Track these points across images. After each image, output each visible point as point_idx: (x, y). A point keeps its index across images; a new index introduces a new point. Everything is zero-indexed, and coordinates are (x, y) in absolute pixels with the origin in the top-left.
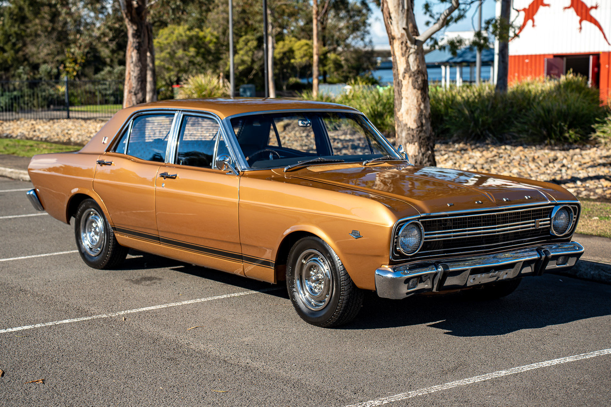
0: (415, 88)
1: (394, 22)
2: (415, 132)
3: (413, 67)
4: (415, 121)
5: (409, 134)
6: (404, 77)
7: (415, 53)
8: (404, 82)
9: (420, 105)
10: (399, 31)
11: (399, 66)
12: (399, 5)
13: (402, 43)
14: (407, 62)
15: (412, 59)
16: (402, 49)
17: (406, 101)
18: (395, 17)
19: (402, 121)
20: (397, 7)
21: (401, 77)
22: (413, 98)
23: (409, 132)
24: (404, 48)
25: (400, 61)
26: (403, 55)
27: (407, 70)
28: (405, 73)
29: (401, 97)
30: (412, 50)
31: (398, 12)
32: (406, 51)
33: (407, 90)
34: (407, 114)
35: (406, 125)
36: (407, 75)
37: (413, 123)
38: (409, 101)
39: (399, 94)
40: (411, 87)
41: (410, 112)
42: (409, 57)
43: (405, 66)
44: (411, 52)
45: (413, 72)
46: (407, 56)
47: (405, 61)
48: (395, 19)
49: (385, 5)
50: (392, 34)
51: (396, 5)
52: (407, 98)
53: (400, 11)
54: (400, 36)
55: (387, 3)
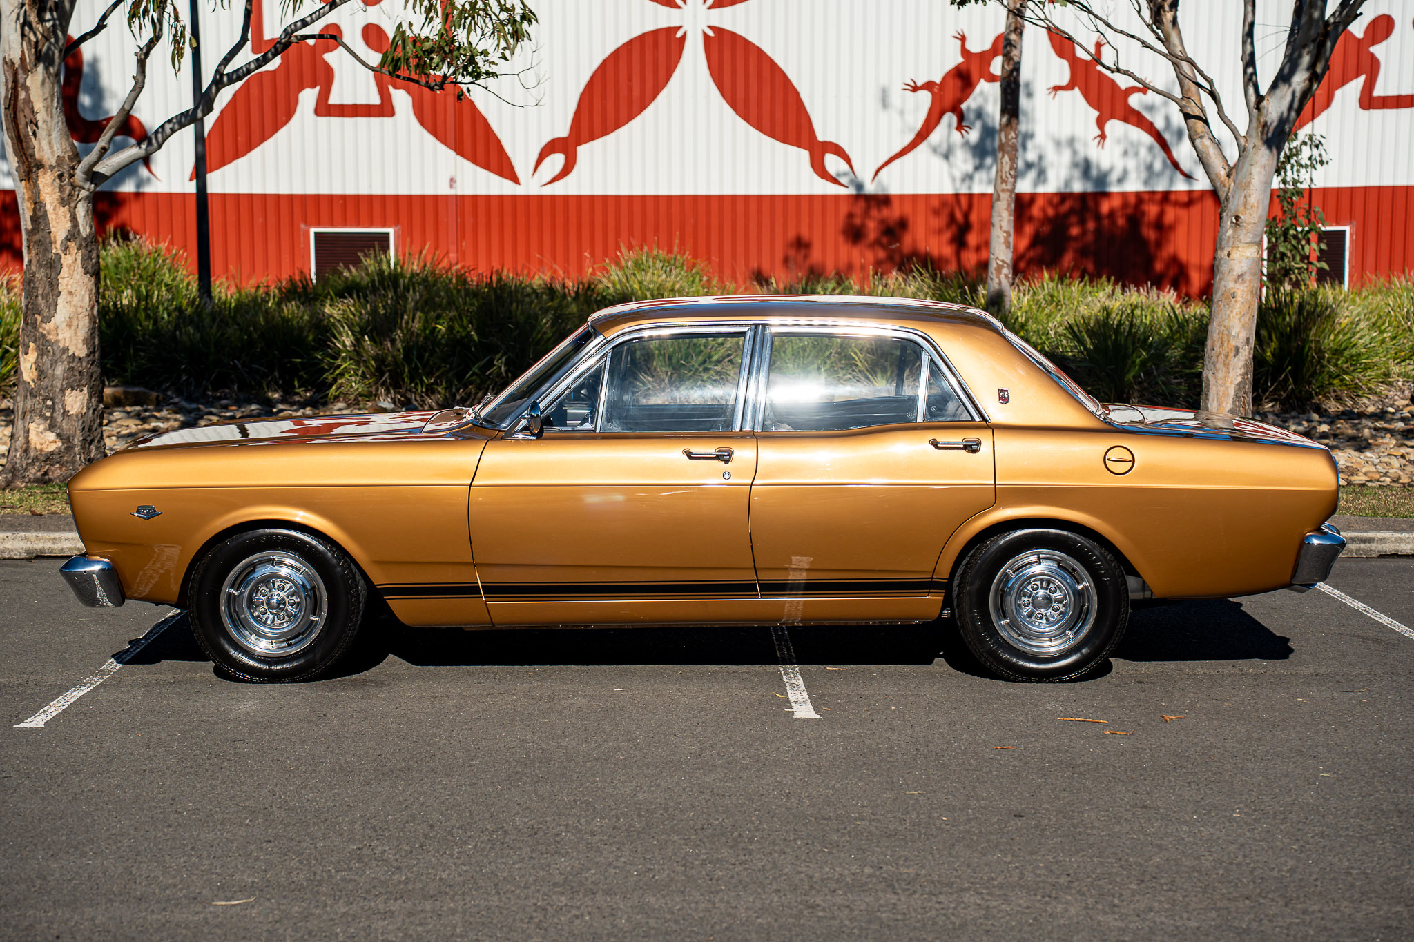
0: (86, 272)
1: (42, 133)
2: (84, 364)
3: (85, 229)
4: (86, 342)
5: (71, 369)
6: (66, 249)
7: (87, 197)
8: (67, 260)
9: (92, 308)
10: (53, 153)
11: (52, 224)
12: (52, 96)
13: (61, 176)
14: (74, 218)
15: (81, 210)
16: (61, 188)
17: (69, 298)
18: (45, 121)
19: (57, 341)
20: (49, 99)
21: (57, 248)
23: (73, 365)
24: (68, 188)
25: (57, 214)
26: (63, 202)
27: (73, 235)
28: (68, 239)
29: (56, 292)
30: (83, 193)
31: (52, 113)
32: (70, 195)
33: (72, 276)
34: (69, 326)
35: (66, 350)
36: (73, 246)
37: (80, 345)
38: (76, 300)
39: (51, 283)
40: (79, 269)
41: (75, 322)
42: (75, 208)
43: (68, 225)
44: (80, 197)
45: (85, 239)
46: (73, 205)
47: (68, 215)
48: (44, 126)
49: (22, 95)
50: (37, 156)
51: (47, 95)
52: (70, 293)
53: (54, 110)
54: (54, 163)
55: (27, 89)
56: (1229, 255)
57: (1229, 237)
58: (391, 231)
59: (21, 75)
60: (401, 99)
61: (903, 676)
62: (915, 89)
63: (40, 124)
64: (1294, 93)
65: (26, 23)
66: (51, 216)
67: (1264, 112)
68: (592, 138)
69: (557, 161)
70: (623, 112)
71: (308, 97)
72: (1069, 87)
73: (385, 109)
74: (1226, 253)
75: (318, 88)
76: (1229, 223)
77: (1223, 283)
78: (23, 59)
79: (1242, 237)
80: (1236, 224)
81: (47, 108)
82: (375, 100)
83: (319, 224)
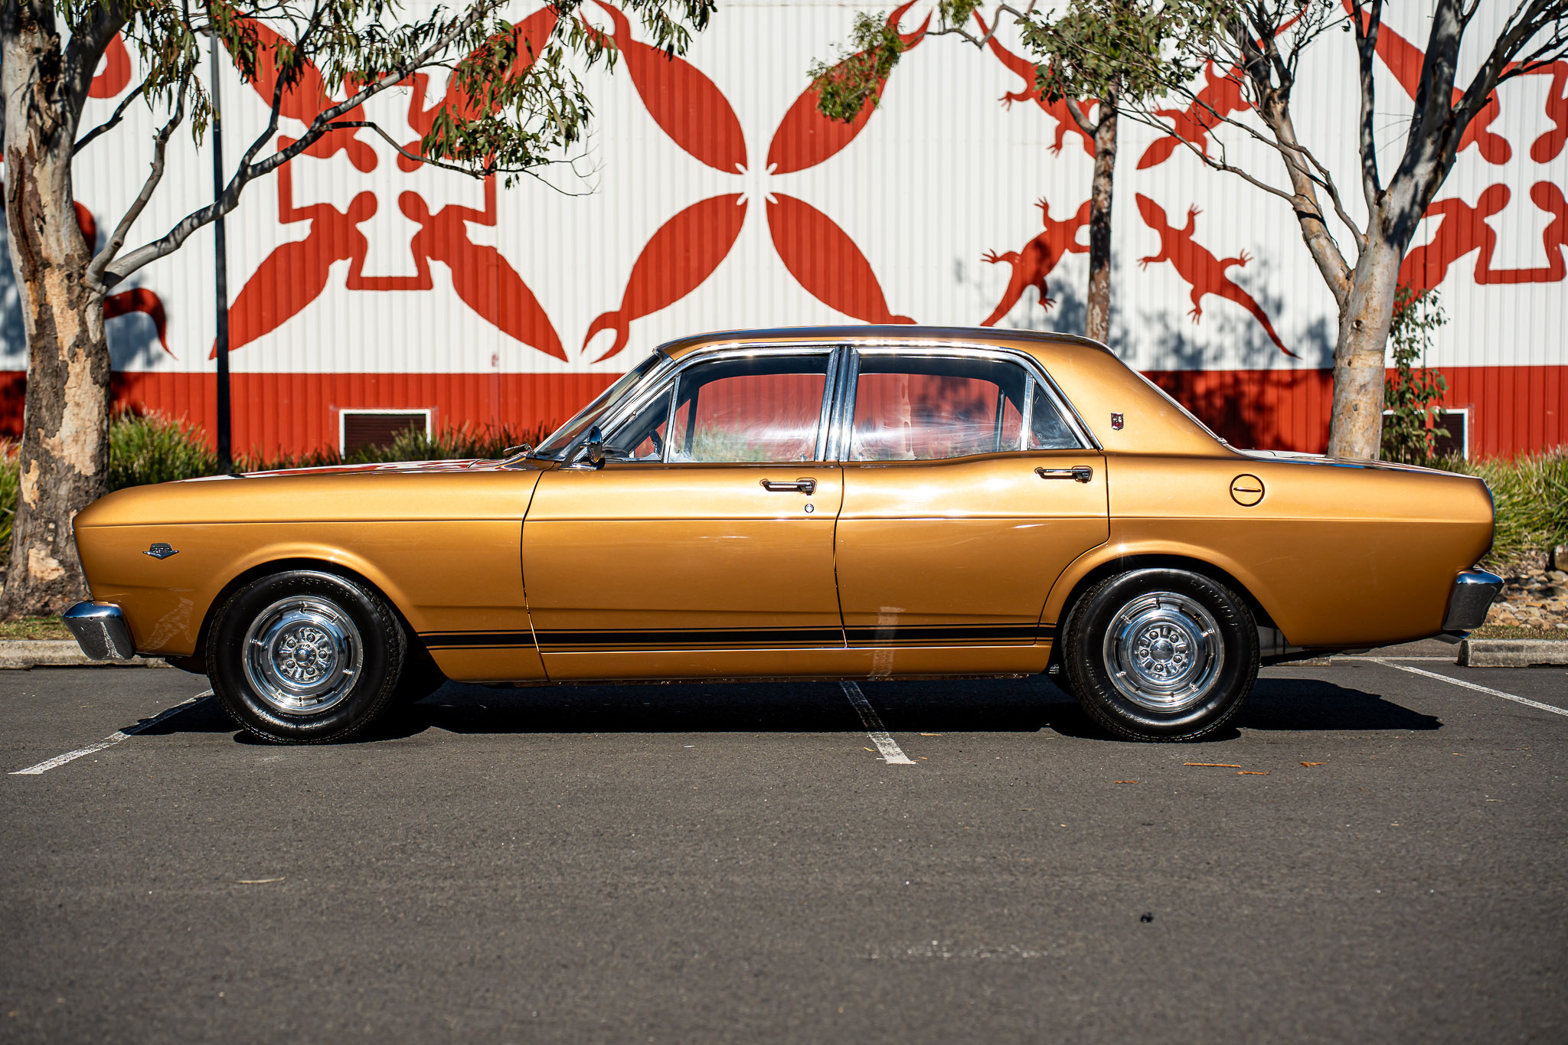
0: (96, 382)
1: (49, 229)
2: (91, 484)
3: (95, 335)
4: (94, 458)
5: (77, 488)
6: (74, 356)
7: (98, 300)
8: (74, 369)
9: (102, 422)
10: (61, 251)
11: (59, 328)
12: (62, 189)
13: (69, 277)
14: (83, 323)
15: (91, 314)
16: (70, 289)
17: (76, 410)
18: (53, 216)
19: (62, 458)
20: (58, 193)
21: (64, 355)
22: (92, 404)
23: (79, 484)
24: (77, 290)
25: (64, 318)
26: (71, 305)
27: (82, 341)
28: (76, 345)
29: (61, 403)
30: (94, 296)
31: (60, 207)
32: (79, 297)
33: (79, 386)
34: (76, 441)
35: (71, 467)
36: (81, 352)
37: (88, 463)
38: (83, 413)
39: (56, 394)
40: (88, 378)
41: (82, 437)
42: (85, 311)
43: (77, 330)
44: (91, 299)
45: (95, 345)
46: (82, 308)
47: (77, 319)
48: (52, 221)
49: (29, 187)
50: (44, 254)
51: (56, 188)
52: (77, 405)
53: (63, 204)
54: (62, 261)
55: (34, 180)
56: (1350, 364)
57: (1350, 345)
58: (428, 412)
59: (28, 166)
60: (440, 271)
61: (1005, 739)
62: (995, 260)
63: (47, 219)
64: (1416, 186)
65: (33, 107)
66: (58, 320)
67: (1386, 207)
68: (646, 311)
69: (608, 336)
70: (680, 284)
71: (339, 269)
72: (1161, 258)
73: (423, 282)
74: (1346, 362)
75: (350, 260)
76: (1349, 329)
77: (1344, 394)
78: (30, 148)
79: (1364, 344)
80: (1358, 330)
81: (56, 202)
82: (412, 272)
83: (349, 406)
